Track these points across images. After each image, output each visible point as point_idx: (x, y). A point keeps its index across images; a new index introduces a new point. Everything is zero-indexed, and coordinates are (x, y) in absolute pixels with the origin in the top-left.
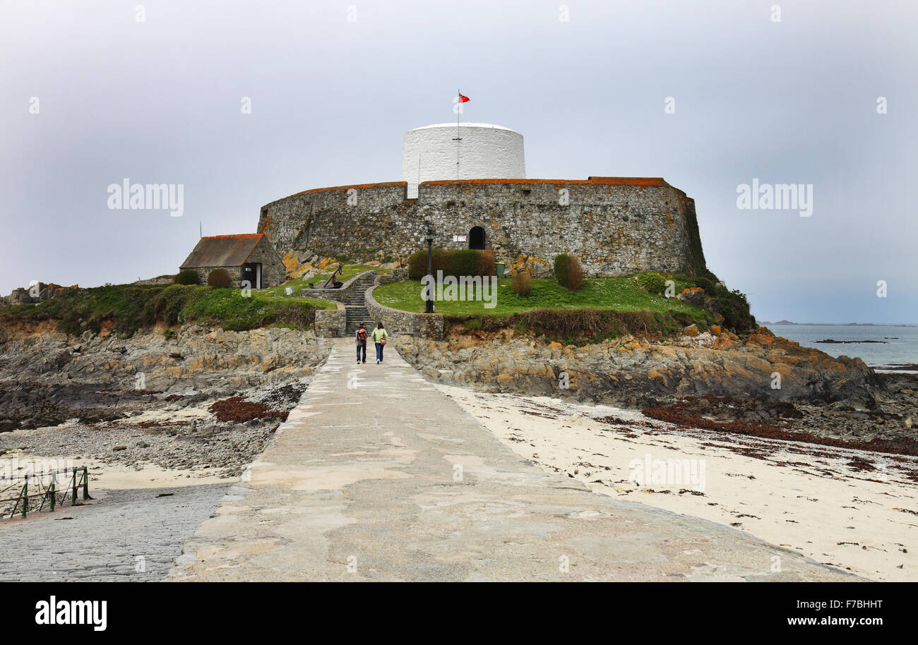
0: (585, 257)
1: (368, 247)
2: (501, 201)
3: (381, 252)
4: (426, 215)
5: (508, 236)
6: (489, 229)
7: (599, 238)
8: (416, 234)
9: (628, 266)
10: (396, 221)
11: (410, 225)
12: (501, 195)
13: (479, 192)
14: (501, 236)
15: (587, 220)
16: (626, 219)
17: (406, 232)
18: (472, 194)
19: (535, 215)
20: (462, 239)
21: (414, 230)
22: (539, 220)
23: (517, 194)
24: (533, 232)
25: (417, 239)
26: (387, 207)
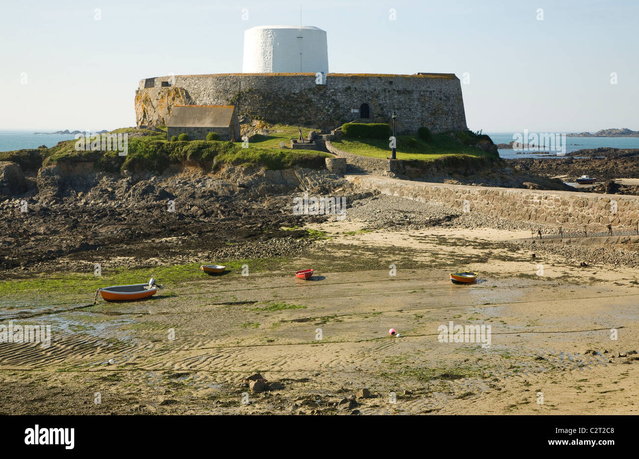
0: (422, 122)
1: (292, 115)
2: (377, 88)
3: (303, 118)
4: (332, 96)
5: (382, 109)
6: (372, 106)
7: (429, 110)
8: (326, 107)
9: (443, 127)
10: (312, 98)
11: (322, 102)
12: (377, 84)
13: (365, 82)
14: (378, 109)
15: (423, 100)
16: (441, 99)
17: (319, 105)
18: (361, 83)
19: (396, 96)
20: (356, 111)
21: (325, 104)
22: (398, 99)
23: (386, 84)
24: (396, 107)
25: (328, 111)
26: (305, 89)
